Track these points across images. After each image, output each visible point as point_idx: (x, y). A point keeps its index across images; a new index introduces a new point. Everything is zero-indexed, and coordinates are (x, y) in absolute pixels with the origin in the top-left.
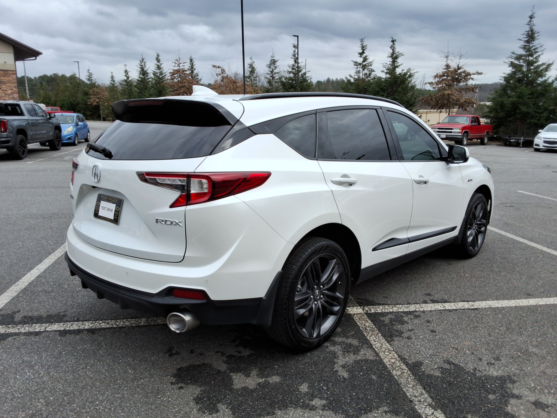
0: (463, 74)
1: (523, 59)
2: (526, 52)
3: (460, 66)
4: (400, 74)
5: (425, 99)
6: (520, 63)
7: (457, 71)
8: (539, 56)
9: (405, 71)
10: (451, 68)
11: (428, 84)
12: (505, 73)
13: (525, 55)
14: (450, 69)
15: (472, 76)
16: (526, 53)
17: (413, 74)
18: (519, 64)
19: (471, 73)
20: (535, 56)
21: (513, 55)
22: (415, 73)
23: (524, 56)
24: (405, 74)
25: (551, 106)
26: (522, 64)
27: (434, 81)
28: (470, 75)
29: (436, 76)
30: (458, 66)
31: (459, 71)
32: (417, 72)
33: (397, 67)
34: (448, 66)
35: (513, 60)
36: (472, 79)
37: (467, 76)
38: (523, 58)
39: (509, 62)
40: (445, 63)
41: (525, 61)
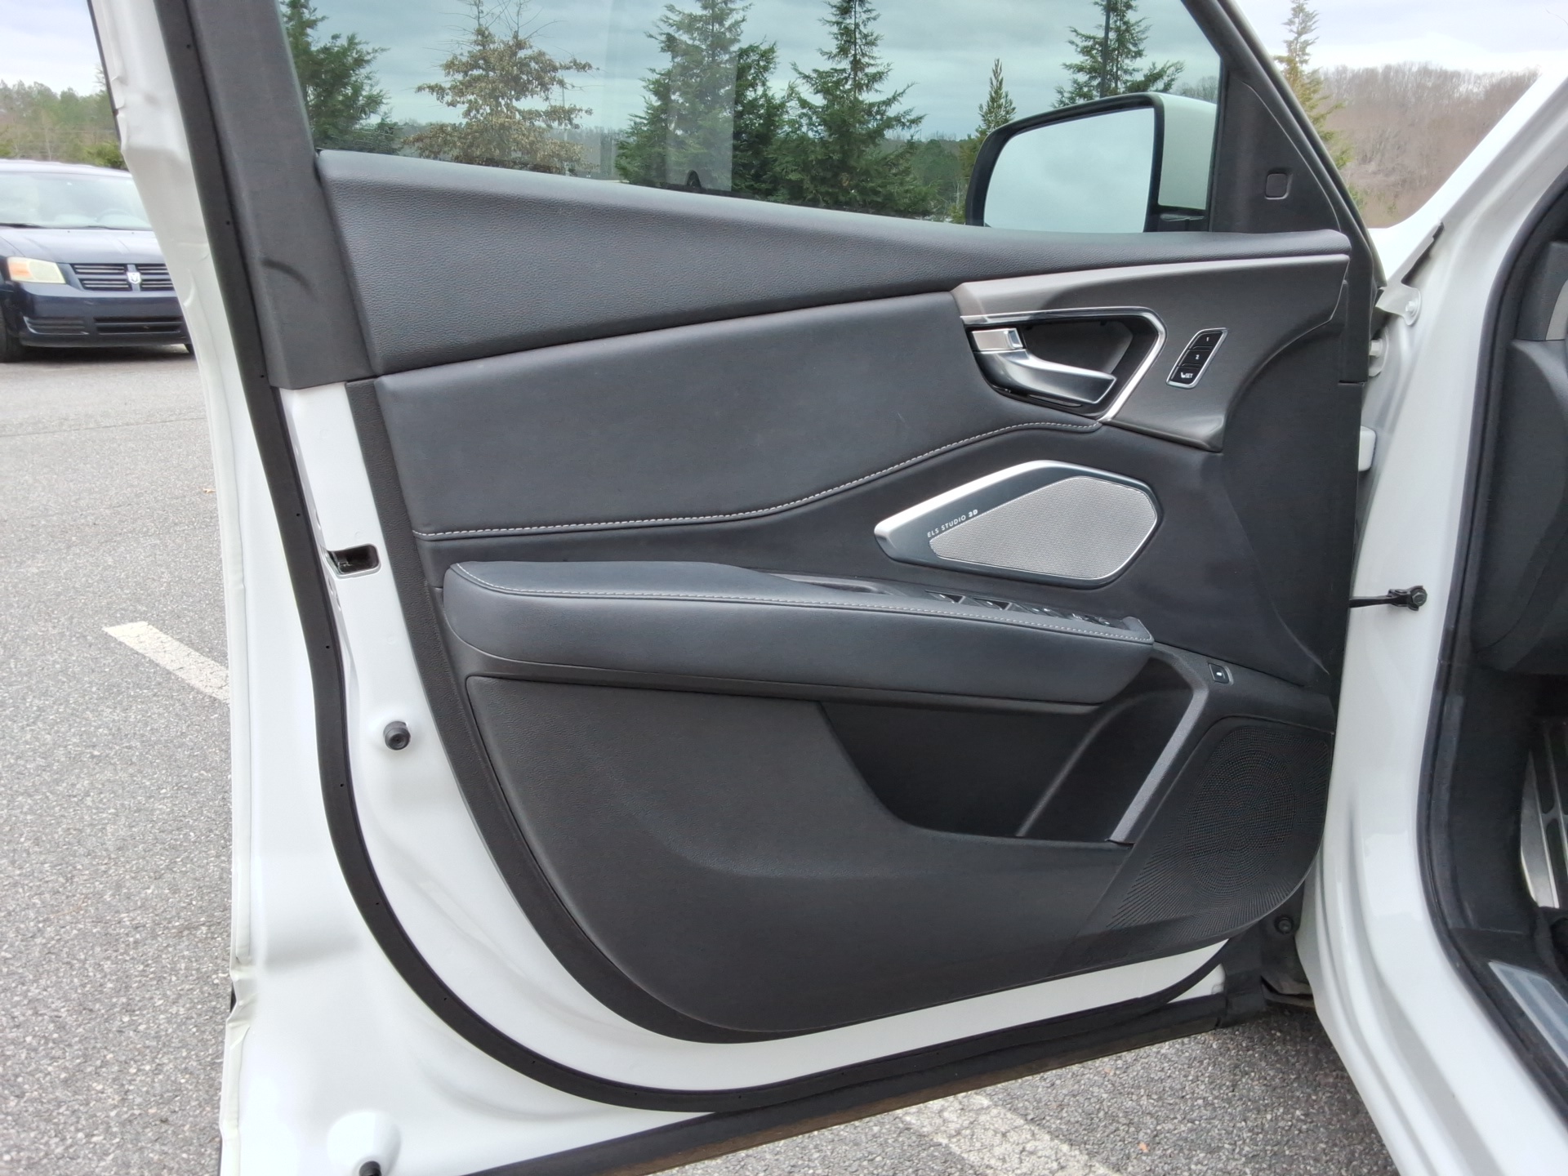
0: (533, 64)
1: (698, 29)
2: (705, 7)
3: (521, 37)
4: (326, 50)
5: (427, 141)
6: (694, 39)
7: (515, 54)
8: (737, 24)
9: (343, 42)
10: (494, 42)
11: (427, 90)
12: (653, 71)
13: (701, 17)
14: (492, 46)
15: (560, 74)
16: (705, 12)
17: (368, 53)
18: (690, 42)
19: (558, 65)
20: (727, 24)
21: (670, 14)
22: (375, 51)
23: (700, 21)
24: (344, 52)
25: (792, 171)
26: (697, 43)
27: (446, 82)
28: (555, 69)
29: (450, 66)
30: (516, 36)
31: (522, 54)
32: (383, 50)
33: (312, 24)
34: (483, 36)
35: (672, 31)
36: (561, 83)
37: (544, 70)
38: (700, 25)
39: (661, 34)
40: (474, 25)
41: (704, 34)
